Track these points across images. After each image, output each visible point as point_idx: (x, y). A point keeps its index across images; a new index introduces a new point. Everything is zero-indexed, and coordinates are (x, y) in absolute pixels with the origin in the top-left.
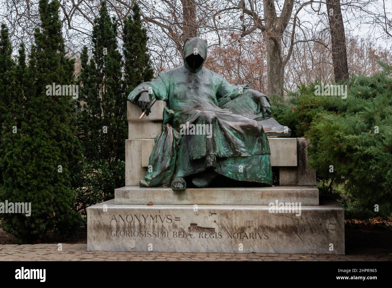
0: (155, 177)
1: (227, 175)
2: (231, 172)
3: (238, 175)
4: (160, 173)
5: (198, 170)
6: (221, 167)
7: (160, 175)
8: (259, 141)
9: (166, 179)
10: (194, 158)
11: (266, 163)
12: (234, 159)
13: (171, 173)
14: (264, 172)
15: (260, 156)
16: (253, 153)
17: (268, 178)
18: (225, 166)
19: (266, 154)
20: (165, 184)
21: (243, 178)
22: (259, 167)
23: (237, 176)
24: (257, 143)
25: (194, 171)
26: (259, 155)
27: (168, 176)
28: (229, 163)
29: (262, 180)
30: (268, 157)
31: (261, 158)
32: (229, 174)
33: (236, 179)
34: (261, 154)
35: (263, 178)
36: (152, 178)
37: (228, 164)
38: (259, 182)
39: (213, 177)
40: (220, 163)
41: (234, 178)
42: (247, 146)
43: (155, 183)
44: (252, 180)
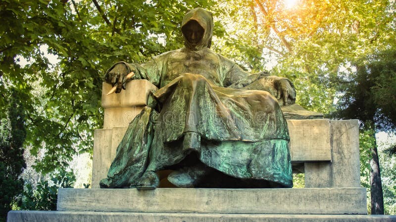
0: (118, 172)
1: (221, 169)
2: (226, 164)
3: (238, 170)
4: (125, 168)
5: (175, 159)
6: (211, 156)
7: (125, 170)
8: (271, 119)
9: (133, 177)
10: (168, 140)
11: (282, 152)
12: (233, 145)
13: (141, 167)
14: (279, 166)
15: (272, 141)
16: (262, 137)
17: (286, 175)
18: (217, 154)
19: (282, 138)
20: (132, 183)
21: (245, 174)
22: (270, 158)
23: (236, 171)
24: (268, 122)
25: (169, 161)
26: (271, 139)
27: (136, 171)
28: (225, 151)
29: (275, 178)
30: (285, 144)
31: (275, 144)
32: (224, 168)
33: (235, 175)
34: (274, 139)
35: (276, 174)
36: (115, 175)
37: (222, 152)
38: (269, 179)
39: (201, 173)
40: (210, 149)
41: (232, 173)
42: (253, 127)
43: (119, 183)
44: (260, 177)
